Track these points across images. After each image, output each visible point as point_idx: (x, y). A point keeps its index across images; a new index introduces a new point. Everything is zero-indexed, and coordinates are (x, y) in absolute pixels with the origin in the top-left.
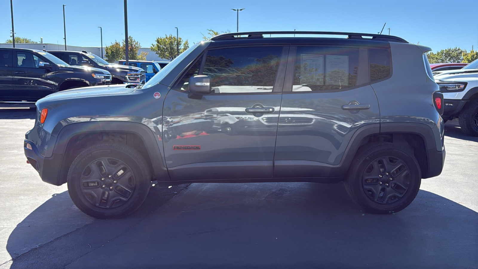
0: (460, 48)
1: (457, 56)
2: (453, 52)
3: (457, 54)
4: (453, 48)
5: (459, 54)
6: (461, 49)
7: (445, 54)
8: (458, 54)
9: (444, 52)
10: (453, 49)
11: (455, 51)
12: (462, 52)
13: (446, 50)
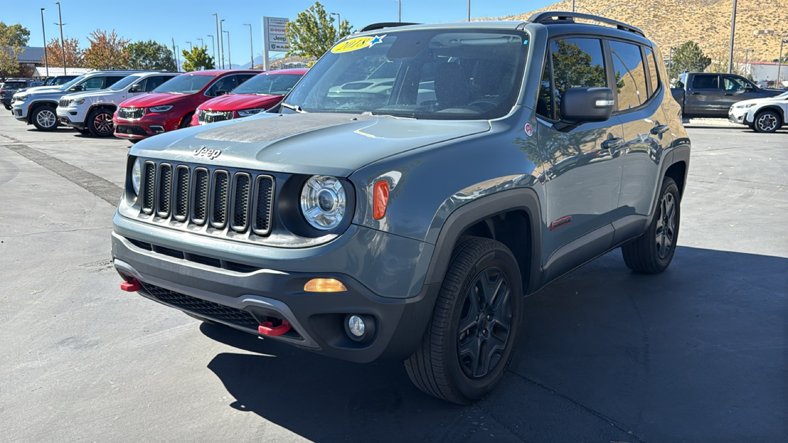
0: (156, 42)
1: (155, 53)
2: (147, 47)
3: (153, 51)
4: (146, 41)
5: (156, 50)
6: (158, 44)
7: (136, 50)
8: (156, 52)
9: (134, 47)
10: (146, 43)
11: (149, 46)
12: (161, 47)
13: (136, 44)
